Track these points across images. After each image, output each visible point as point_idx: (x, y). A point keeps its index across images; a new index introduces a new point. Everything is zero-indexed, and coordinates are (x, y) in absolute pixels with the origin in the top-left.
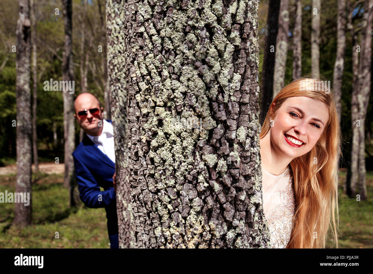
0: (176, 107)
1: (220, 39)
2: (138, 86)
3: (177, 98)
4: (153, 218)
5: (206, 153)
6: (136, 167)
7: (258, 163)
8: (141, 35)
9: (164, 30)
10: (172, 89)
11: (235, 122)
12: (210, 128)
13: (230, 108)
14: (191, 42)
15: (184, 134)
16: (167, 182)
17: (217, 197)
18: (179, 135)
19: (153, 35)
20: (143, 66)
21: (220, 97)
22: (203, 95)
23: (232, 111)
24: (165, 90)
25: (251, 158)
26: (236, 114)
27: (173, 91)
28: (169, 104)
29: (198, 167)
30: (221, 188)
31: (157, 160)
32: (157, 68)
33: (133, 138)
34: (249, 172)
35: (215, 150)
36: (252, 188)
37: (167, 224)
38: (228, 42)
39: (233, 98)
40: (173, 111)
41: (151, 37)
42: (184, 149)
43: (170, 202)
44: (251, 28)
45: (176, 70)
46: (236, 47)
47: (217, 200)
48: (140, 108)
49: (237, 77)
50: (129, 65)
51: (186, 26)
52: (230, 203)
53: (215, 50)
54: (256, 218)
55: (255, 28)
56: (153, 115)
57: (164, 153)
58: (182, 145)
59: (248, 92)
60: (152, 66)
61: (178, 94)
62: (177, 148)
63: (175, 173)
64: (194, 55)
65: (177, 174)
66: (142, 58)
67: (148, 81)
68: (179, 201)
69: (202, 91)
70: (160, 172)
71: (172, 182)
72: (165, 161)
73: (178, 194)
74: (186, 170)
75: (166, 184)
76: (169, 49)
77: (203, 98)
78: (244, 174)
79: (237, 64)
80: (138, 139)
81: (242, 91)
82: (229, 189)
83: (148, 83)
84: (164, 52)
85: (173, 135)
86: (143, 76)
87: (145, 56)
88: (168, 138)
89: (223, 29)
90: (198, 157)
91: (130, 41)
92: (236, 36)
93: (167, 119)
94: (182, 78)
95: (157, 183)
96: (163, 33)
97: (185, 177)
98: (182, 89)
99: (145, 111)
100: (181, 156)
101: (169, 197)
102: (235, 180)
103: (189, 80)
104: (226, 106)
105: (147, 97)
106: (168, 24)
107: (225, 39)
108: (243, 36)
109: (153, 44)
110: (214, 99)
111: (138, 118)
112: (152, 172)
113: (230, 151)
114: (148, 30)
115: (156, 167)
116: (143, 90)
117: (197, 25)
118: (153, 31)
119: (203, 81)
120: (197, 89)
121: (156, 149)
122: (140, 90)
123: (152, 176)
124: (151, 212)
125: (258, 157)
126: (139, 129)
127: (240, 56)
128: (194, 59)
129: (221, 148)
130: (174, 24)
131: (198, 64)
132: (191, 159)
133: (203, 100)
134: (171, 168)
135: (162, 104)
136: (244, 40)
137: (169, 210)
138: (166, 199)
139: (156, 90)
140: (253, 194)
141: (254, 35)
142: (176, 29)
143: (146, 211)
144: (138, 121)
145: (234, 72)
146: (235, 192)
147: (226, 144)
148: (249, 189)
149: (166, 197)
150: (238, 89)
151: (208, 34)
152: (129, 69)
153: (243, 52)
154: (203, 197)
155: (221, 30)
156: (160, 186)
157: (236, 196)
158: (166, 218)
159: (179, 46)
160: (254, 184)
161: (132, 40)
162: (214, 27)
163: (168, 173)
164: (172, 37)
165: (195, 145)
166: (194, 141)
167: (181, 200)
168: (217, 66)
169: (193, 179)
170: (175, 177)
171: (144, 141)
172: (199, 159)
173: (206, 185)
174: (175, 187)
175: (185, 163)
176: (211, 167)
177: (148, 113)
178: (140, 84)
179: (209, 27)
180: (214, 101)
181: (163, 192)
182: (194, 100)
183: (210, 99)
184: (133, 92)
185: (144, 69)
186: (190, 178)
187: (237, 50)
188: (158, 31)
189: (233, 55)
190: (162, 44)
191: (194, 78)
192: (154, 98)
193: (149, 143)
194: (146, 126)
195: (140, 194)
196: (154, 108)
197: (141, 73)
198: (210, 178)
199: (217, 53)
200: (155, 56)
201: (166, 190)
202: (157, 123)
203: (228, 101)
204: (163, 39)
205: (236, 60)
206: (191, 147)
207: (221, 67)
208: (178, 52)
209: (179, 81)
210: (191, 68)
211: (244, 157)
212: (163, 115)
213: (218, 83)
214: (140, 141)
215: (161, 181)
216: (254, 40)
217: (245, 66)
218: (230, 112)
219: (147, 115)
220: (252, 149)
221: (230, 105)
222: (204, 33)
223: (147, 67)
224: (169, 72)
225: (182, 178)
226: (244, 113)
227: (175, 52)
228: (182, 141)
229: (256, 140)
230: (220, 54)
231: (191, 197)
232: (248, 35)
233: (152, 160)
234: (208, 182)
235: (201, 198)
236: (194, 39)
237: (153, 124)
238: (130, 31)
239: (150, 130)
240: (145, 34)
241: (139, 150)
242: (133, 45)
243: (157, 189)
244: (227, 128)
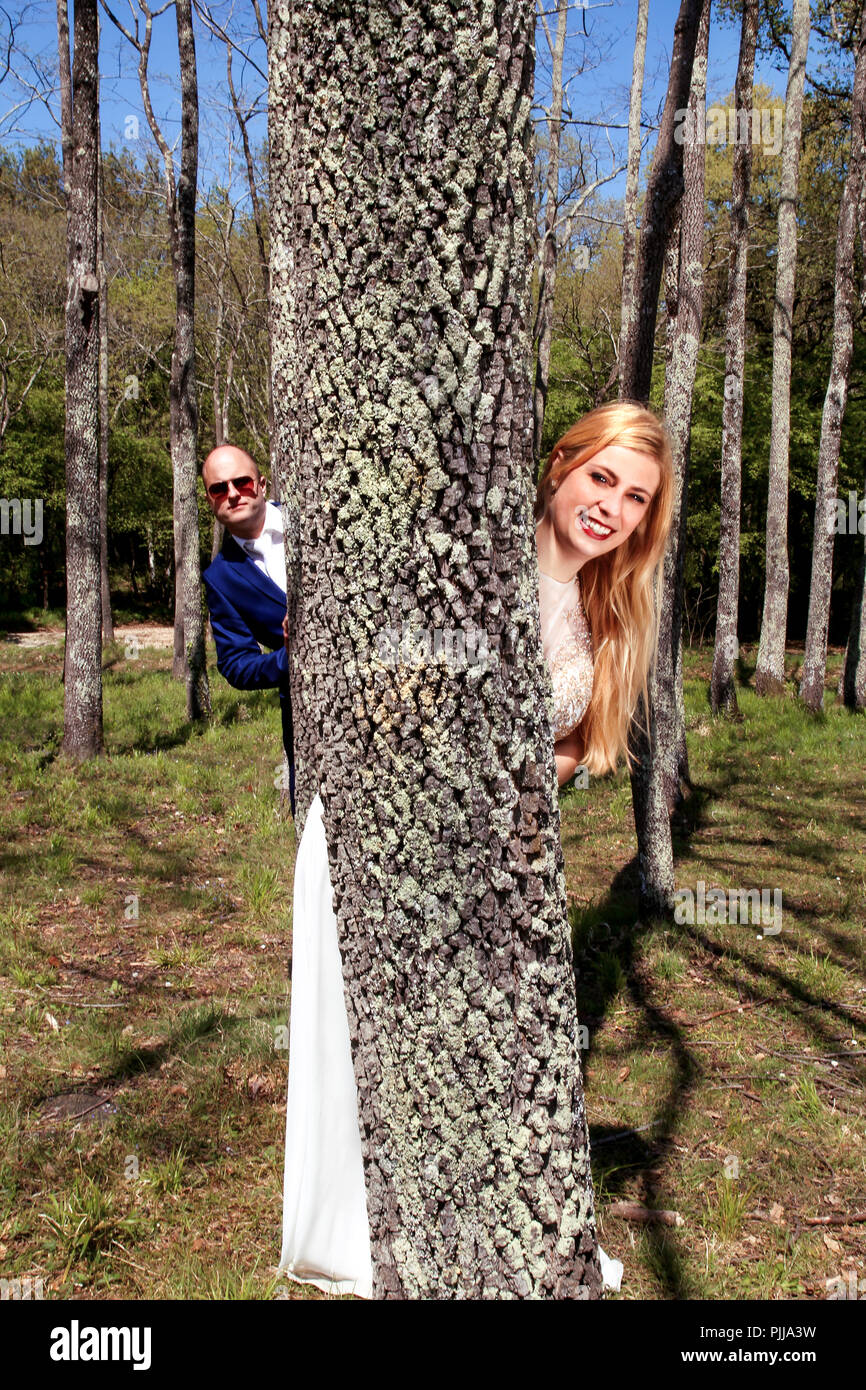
0: (381, 449)
1: (457, 333)
2: (317, 413)
3: (383, 435)
4: (342, 645)
5: (431, 531)
6: (314, 557)
7: (529, 555)
8: (322, 324)
9: (360, 317)
10: (373, 419)
11: (483, 478)
12: (438, 488)
13: (475, 454)
14: (406, 337)
15: (394, 498)
16: (366, 581)
17: (451, 607)
18: (385, 499)
19: (342, 325)
20: (326, 379)
21: (457, 434)
22: (425, 430)
23: (478, 460)
24: (362, 421)
25: (511, 543)
26: (485, 465)
27: (377, 422)
28: (369, 446)
29: (417, 556)
30: (458, 593)
31: (348, 542)
32: (349, 382)
33: (308, 507)
34: (508, 566)
35: (447, 526)
36: (513, 595)
37: (365, 655)
38: (471, 339)
39: (479, 437)
40: (377, 458)
41: (338, 328)
42: (395, 523)
43: (370, 617)
44: (516, 314)
45: (381, 386)
46: (485, 347)
47: (450, 613)
48: (319, 452)
49: (487, 399)
50: (301, 376)
51: (398, 311)
52: (474, 618)
53: (448, 353)
54: (521, 649)
55: (523, 314)
56: (341, 464)
57: (361, 530)
58: (390, 517)
59: (509, 426)
60: (340, 379)
61: (384, 427)
62: (383, 521)
63: (379, 566)
64: (412, 360)
65: (384, 567)
66: (324, 364)
67: (333, 404)
68: (385, 614)
69: (425, 423)
70: (354, 564)
71: (373, 582)
72: (361, 545)
73: (384, 602)
74: (398, 560)
75: (364, 585)
76: (370, 350)
77: (427, 435)
78: (499, 570)
79: (488, 378)
80: (317, 507)
81: (495, 424)
82: (471, 594)
83: (334, 408)
84: (361, 354)
85: (376, 499)
86: (325, 397)
87: (329, 361)
88: (367, 505)
89: (462, 316)
90: (418, 538)
91: (303, 334)
92: (485, 329)
93: (365, 472)
94: (390, 400)
95: (348, 583)
96: (358, 322)
97: (395, 571)
98: (392, 419)
99: (328, 457)
100: (389, 535)
101: (369, 608)
102: (482, 580)
103: (402, 403)
104: (467, 449)
105: (332, 433)
106: (368, 306)
107: (466, 334)
108: (499, 329)
109: (342, 341)
110: (445, 436)
111: (316, 470)
112: (340, 564)
113: (474, 530)
114: (334, 317)
115: (347, 555)
116: (325, 421)
117: (416, 309)
118: (342, 318)
119: (428, 406)
120: (416, 419)
121: (346, 524)
122: (321, 421)
123: (340, 571)
124: (338, 635)
125: (528, 545)
126: (319, 490)
127: (492, 363)
128: (412, 367)
129: (458, 522)
130: (378, 307)
131: (418, 375)
132: (405, 541)
133: (426, 439)
134: (373, 557)
135: (357, 444)
136: (500, 336)
137: (368, 630)
138: (364, 611)
139: (346, 421)
140: (515, 606)
141: (522, 327)
142: (380, 315)
143: (329, 635)
144: (317, 475)
145: (482, 390)
146: (481, 599)
147: (466, 517)
148: (508, 598)
149: (364, 607)
150: (488, 421)
151: (435, 324)
152: (301, 385)
153: (497, 355)
154: (426, 608)
155: (457, 318)
156: (353, 588)
157: (483, 608)
158: (363, 644)
159: (385, 345)
160: (517, 588)
161: (307, 333)
162: (447, 313)
163: (367, 566)
164: (375, 329)
165: (413, 518)
166: (412, 510)
167: (389, 614)
168: (451, 380)
169: (410, 576)
170: (379, 573)
171: (326, 510)
172: (420, 542)
173: (432, 586)
174: (378, 590)
175: (397, 549)
176: (440, 554)
177: (334, 461)
178: (320, 410)
179: (437, 313)
180: (446, 441)
181: (358, 598)
182: (411, 438)
183: (439, 438)
184: (309, 425)
185: (328, 383)
186: (404, 573)
187: (487, 354)
188: (351, 319)
189: (479, 362)
190: (357, 341)
191: (411, 400)
192: (343, 434)
193: (334, 513)
194: (330, 484)
195: (320, 605)
196: (343, 452)
197: (322, 392)
198: (440, 575)
199: (451, 358)
200: (346, 362)
201: (363, 596)
202: (348, 478)
203: (472, 442)
204: (359, 331)
205: (487, 370)
206: (405, 521)
207: (459, 382)
208: (384, 355)
209: (387, 405)
210: (407, 383)
211: (499, 540)
212: (358, 465)
213: (453, 409)
214: (319, 511)
215: (355, 579)
216: (522, 335)
217: (503, 381)
218: (474, 460)
219: (331, 466)
220: (514, 527)
221: (474, 448)
222: (430, 323)
223: (331, 380)
224: (369, 390)
225: (391, 574)
226: (501, 464)
227: (379, 355)
228: (390, 510)
229: (523, 512)
230: (458, 360)
231: (405, 607)
232: (509, 328)
233: (340, 543)
234: (434, 582)
235: (423, 610)
236: (413, 333)
237: (342, 479)
238: (304, 318)
239: (336, 490)
240: (329, 324)
241: (319, 526)
242: (309, 342)
243: (349, 595)
244: (468, 488)
